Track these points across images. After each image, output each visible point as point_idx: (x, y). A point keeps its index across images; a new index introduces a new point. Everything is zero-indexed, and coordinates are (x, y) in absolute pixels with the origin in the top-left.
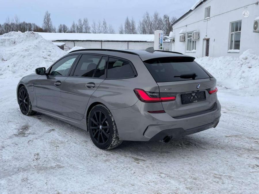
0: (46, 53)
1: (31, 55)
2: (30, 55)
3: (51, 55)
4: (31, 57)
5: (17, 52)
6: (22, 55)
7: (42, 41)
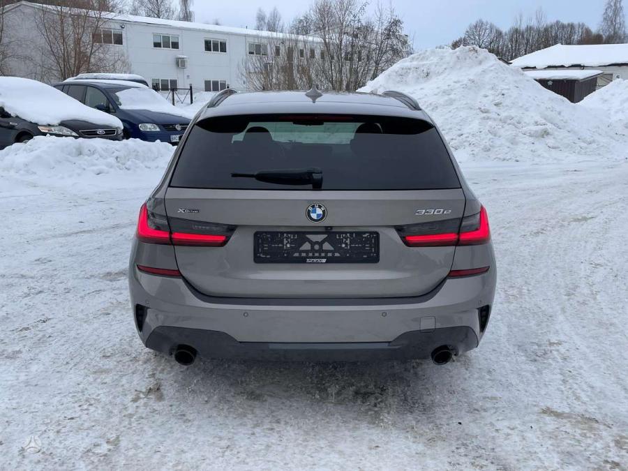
0: (491, 98)
1: (451, 104)
2: (451, 102)
3: (504, 104)
4: (452, 107)
5: (423, 98)
6: (431, 104)
7: (492, 68)
